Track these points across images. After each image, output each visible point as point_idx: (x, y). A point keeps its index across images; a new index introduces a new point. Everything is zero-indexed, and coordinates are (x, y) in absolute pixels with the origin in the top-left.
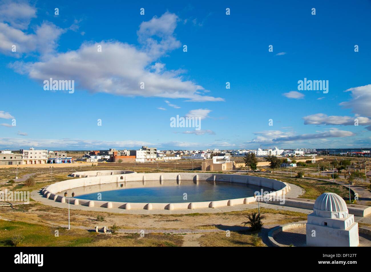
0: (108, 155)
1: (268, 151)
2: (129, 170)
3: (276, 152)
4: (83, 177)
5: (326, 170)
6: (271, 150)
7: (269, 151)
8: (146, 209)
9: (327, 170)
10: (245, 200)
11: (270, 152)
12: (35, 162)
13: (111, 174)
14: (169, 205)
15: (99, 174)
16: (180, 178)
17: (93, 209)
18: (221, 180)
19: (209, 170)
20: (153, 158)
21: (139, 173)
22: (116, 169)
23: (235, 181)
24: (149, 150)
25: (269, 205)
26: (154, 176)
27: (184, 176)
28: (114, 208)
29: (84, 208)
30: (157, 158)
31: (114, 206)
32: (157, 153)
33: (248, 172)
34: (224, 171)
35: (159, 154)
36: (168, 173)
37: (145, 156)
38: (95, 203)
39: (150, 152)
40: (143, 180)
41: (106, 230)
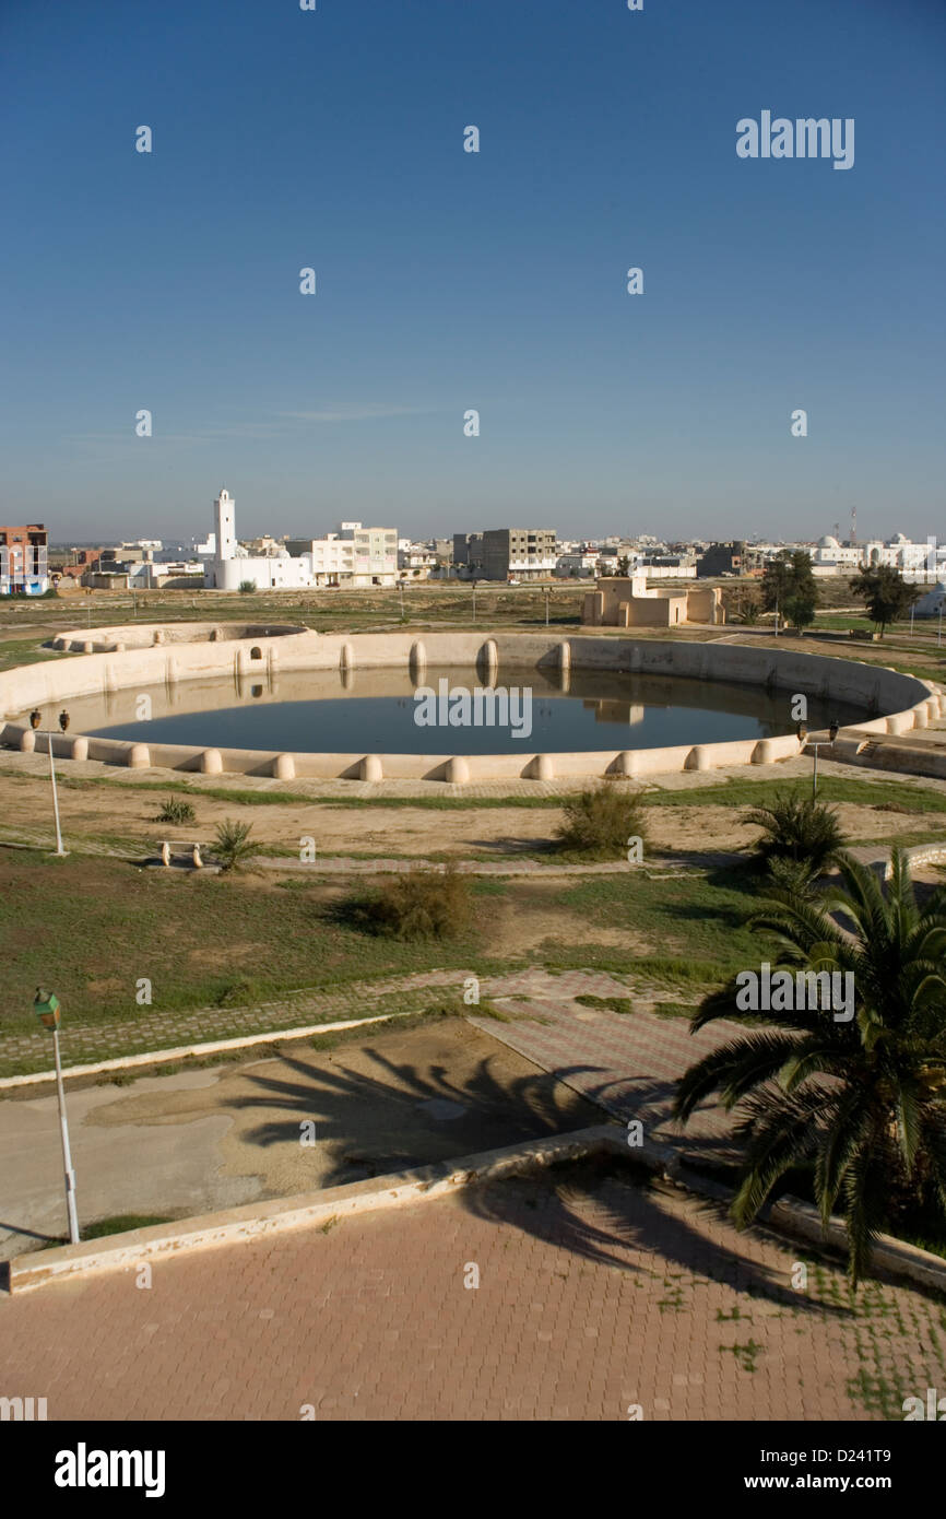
0: (196, 561)
1: (864, 547)
2: (283, 624)
3: (900, 555)
4: (99, 649)
6: (879, 546)
7: (870, 547)
8: (358, 779)
10: (760, 747)
11: (874, 551)
13: (213, 637)
14: (449, 764)
15: (162, 637)
16: (493, 657)
17: (146, 774)
18: (664, 666)
19: (616, 625)
20: (380, 571)
21: (323, 632)
22: (232, 619)
23: (720, 670)
24: (365, 538)
25: (857, 769)
26: (389, 648)
27: (508, 645)
28: (232, 774)
29: (113, 774)
30: (399, 573)
31: (229, 764)
32: (401, 553)
33: (780, 634)
34: (674, 628)
35: (409, 555)
36: (444, 634)
37: (349, 563)
38: (154, 754)
39: (371, 545)
40: (344, 663)
41: (202, 857)
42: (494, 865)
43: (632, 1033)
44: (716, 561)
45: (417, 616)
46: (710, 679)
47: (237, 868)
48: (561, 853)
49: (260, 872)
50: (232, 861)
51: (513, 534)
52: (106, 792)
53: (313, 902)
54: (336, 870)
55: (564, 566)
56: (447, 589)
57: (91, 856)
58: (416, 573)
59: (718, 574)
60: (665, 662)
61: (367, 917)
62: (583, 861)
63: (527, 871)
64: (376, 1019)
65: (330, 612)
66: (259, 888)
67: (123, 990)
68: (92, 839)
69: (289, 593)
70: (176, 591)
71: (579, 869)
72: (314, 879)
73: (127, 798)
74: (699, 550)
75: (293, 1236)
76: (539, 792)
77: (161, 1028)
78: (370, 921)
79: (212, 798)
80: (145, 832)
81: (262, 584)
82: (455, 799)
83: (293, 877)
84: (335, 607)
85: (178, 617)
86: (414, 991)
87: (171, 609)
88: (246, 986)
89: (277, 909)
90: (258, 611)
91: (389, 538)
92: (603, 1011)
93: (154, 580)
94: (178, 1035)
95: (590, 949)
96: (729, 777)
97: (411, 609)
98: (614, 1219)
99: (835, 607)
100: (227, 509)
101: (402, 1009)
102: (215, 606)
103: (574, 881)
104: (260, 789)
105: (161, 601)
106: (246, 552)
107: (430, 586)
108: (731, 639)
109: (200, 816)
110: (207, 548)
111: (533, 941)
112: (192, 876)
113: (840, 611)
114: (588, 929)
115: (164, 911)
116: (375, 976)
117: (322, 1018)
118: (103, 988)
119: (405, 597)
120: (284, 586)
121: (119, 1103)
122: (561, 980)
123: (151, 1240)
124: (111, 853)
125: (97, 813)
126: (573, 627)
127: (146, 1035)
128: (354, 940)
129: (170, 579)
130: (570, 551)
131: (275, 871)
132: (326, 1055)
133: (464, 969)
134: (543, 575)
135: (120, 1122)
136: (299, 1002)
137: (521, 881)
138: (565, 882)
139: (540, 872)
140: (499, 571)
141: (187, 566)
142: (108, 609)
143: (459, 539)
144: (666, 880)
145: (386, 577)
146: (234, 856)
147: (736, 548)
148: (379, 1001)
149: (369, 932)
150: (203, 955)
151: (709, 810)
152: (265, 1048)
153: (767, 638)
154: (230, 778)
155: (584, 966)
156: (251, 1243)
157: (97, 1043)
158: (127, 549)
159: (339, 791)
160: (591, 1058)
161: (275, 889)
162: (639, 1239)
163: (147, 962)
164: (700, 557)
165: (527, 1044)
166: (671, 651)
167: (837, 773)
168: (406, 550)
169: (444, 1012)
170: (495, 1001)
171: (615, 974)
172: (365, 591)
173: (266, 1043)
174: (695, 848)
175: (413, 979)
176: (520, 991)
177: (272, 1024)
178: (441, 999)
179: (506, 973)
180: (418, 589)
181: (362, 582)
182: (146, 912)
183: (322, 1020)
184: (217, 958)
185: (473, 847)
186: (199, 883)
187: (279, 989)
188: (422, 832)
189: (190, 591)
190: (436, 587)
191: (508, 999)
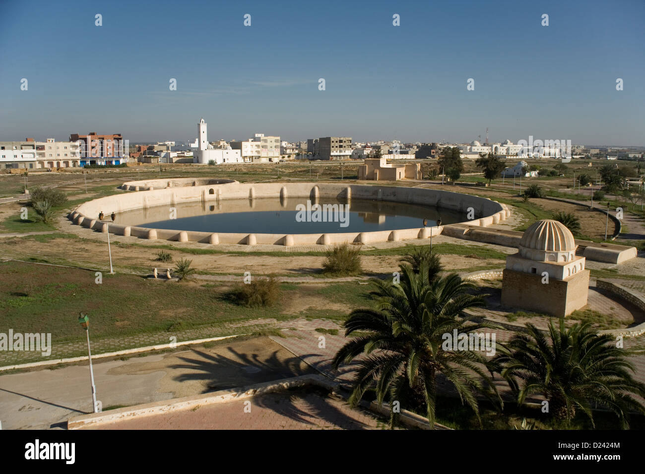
0: (190, 151)
1: (492, 146)
2: (225, 179)
3: (508, 150)
4: (142, 189)
5: (588, 185)
6: (498, 146)
7: (494, 146)
8: (246, 244)
9: (590, 185)
10: (421, 231)
11: (496, 148)
12: (58, 164)
13: (194, 184)
14: (285, 238)
15: (171, 184)
16: (317, 194)
17: (155, 242)
18: (392, 198)
19: (373, 179)
20: (272, 156)
21: (243, 182)
22: (203, 176)
23: (417, 199)
24: (265, 141)
25: (463, 241)
26: (271, 189)
27: (324, 188)
28: (192, 242)
29: (141, 242)
30: (281, 156)
31: (191, 238)
32: (282, 147)
33: (444, 184)
34: (398, 181)
35: (286, 149)
36: (295, 183)
37: (258, 152)
38: (159, 233)
39: (268, 144)
40: (251, 196)
41: (171, 274)
42: (294, 278)
43: (336, 342)
44: (424, 151)
45: (286, 175)
46: (412, 203)
47: (185, 279)
48: (324, 274)
49: (195, 281)
50: (183, 276)
51: (332, 139)
52: (136, 249)
53: (215, 292)
54: (227, 280)
55: (356, 154)
56: (302, 164)
57: (125, 274)
58: (289, 157)
59: (425, 157)
60: (392, 196)
61: (235, 297)
62: (333, 277)
63: (308, 281)
64: (232, 336)
65: (247, 174)
66: (194, 287)
67: (130, 325)
68: (126, 267)
69: (231, 165)
70: (180, 164)
71: (331, 280)
72: (217, 284)
73: (145, 252)
74: (418, 147)
75: (181, 412)
76: (323, 250)
77: (143, 339)
78: (237, 300)
79: (181, 252)
80: (149, 265)
81: (219, 162)
82: (286, 253)
83: (208, 283)
84: (250, 172)
85: (180, 176)
86: (249, 326)
87: (176, 172)
88: (180, 323)
89: (200, 295)
90: (216, 173)
91: (276, 141)
92: (325, 334)
93: (171, 160)
94: (149, 342)
95: (327, 311)
96: (406, 244)
97: (284, 172)
98: (311, 407)
99: (474, 173)
100: (204, 128)
101: (243, 333)
102: (196, 171)
103: (327, 285)
104: (203, 248)
105: (173, 169)
106: (212, 147)
107: (294, 163)
108: (423, 186)
109: (174, 259)
110: (195, 145)
111: (304, 308)
112: (166, 282)
113: (476, 174)
114: (328, 303)
115: (152, 295)
116: (234, 320)
117: (209, 336)
118: (122, 324)
119: (282, 167)
120: (229, 162)
121: (122, 367)
122: (311, 323)
123: (124, 412)
124: (133, 273)
125: (132, 257)
126: (353, 180)
127: (136, 342)
128: (229, 307)
129: (178, 159)
130: (360, 147)
131: (202, 280)
132: (209, 350)
133: (272, 318)
134: (346, 158)
135: (120, 373)
136: (201, 330)
137: (305, 285)
138: (323, 285)
139: (313, 281)
140: (326, 156)
141: (186, 153)
142: (148, 172)
143: (310, 141)
144: (366, 285)
145: (275, 158)
146: (184, 274)
147: (433, 146)
148: (234, 330)
149: (236, 304)
150: (165, 312)
151: (394, 257)
152: (184, 347)
153: (439, 186)
154: (191, 244)
155: (322, 317)
156: (164, 414)
157: (116, 344)
158: (160, 145)
159: (237, 249)
160: (316, 352)
161: (201, 288)
162: (317, 414)
163: (142, 315)
164: (417, 150)
165: (291, 346)
166: (395, 191)
167: (454, 243)
168: (285, 146)
169: (260, 334)
170: (282, 330)
171: (334, 320)
172: (265, 164)
173: (185, 345)
174: (383, 272)
175: (250, 322)
176: (294, 326)
177: (188, 338)
178: (260, 329)
179: (289, 319)
180: (289, 164)
181: (264, 161)
182: (145, 296)
183: (210, 337)
184: (170, 313)
185: (288, 271)
186: (169, 285)
187: (193, 325)
188: (268, 266)
189: (187, 164)
190: (297, 163)
191: (287, 329)
